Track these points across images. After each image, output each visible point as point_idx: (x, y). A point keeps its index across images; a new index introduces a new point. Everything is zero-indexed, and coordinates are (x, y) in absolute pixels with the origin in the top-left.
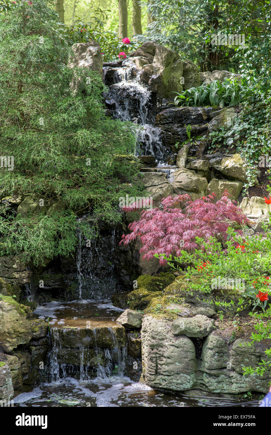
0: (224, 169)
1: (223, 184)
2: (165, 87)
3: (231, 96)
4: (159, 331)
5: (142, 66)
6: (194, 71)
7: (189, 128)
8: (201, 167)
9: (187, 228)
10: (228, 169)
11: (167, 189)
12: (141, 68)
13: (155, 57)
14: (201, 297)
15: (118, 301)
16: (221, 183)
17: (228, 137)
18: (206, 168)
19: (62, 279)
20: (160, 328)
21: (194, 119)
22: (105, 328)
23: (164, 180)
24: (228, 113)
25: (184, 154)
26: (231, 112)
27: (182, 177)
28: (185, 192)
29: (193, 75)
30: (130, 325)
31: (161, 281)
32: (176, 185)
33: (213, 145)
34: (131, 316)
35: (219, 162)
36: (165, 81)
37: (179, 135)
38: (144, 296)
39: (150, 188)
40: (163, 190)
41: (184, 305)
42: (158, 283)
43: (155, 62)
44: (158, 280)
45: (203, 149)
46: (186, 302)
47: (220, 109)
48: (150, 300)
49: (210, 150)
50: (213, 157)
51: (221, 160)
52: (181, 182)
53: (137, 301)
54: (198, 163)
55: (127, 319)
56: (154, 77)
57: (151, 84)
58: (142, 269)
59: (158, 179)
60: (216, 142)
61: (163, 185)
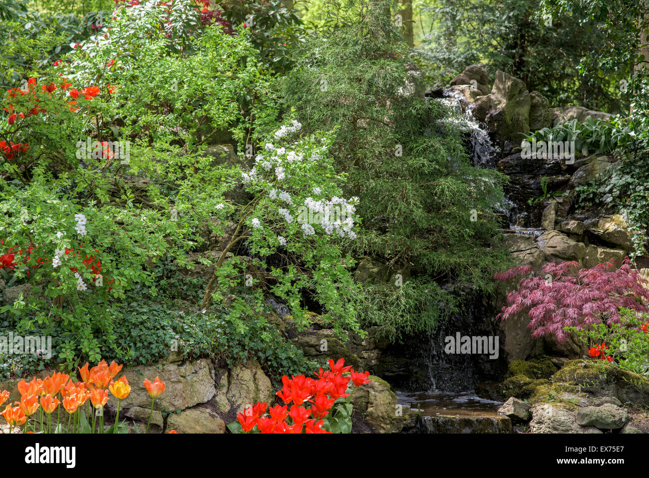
0: (604, 233)
1: (604, 252)
2: (508, 127)
3: (599, 141)
4: (562, 420)
5: (474, 98)
6: (544, 107)
7: (544, 179)
8: (576, 230)
9: (587, 301)
10: (609, 234)
11: (539, 255)
12: (472, 100)
13: (494, 87)
14: (602, 385)
15: (487, 391)
16: (600, 250)
17: (605, 193)
18: (581, 232)
19: (406, 365)
20: (563, 418)
21: (549, 168)
22: (488, 419)
23: (532, 244)
24: (599, 162)
25: (553, 212)
26: (604, 161)
27: (555, 241)
28: (561, 260)
29: (543, 111)
30: (517, 417)
31: (538, 369)
32: (549, 251)
33: (581, 202)
34: (517, 406)
35: (595, 225)
36: (508, 118)
37: (531, 189)
38: (525, 384)
39: (515, 254)
40: (533, 256)
41: (581, 395)
42: (535, 370)
43: (493, 94)
44: (535, 367)
45: (567, 208)
46: (583, 391)
47: (585, 157)
48: (535, 389)
49: (578, 208)
50: (587, 218)
51: (598, 221)
52: (556, 247)
53: (517, 390)
54: (572, 225)
55: (513, 408)
56: (494, 112)
57: (489, 122)
58: (508, 354)
59: (525, 243)
60: (585, 200)
61: (533, 251)
